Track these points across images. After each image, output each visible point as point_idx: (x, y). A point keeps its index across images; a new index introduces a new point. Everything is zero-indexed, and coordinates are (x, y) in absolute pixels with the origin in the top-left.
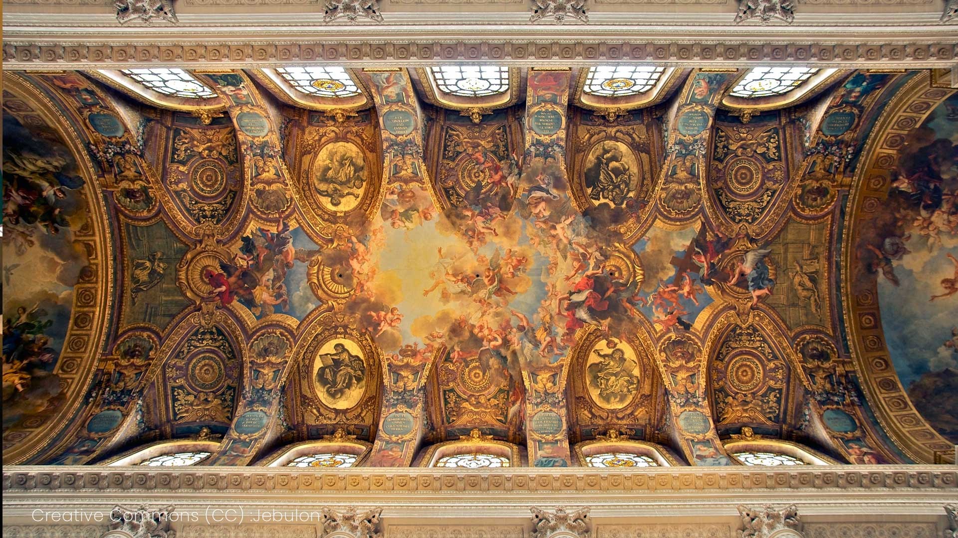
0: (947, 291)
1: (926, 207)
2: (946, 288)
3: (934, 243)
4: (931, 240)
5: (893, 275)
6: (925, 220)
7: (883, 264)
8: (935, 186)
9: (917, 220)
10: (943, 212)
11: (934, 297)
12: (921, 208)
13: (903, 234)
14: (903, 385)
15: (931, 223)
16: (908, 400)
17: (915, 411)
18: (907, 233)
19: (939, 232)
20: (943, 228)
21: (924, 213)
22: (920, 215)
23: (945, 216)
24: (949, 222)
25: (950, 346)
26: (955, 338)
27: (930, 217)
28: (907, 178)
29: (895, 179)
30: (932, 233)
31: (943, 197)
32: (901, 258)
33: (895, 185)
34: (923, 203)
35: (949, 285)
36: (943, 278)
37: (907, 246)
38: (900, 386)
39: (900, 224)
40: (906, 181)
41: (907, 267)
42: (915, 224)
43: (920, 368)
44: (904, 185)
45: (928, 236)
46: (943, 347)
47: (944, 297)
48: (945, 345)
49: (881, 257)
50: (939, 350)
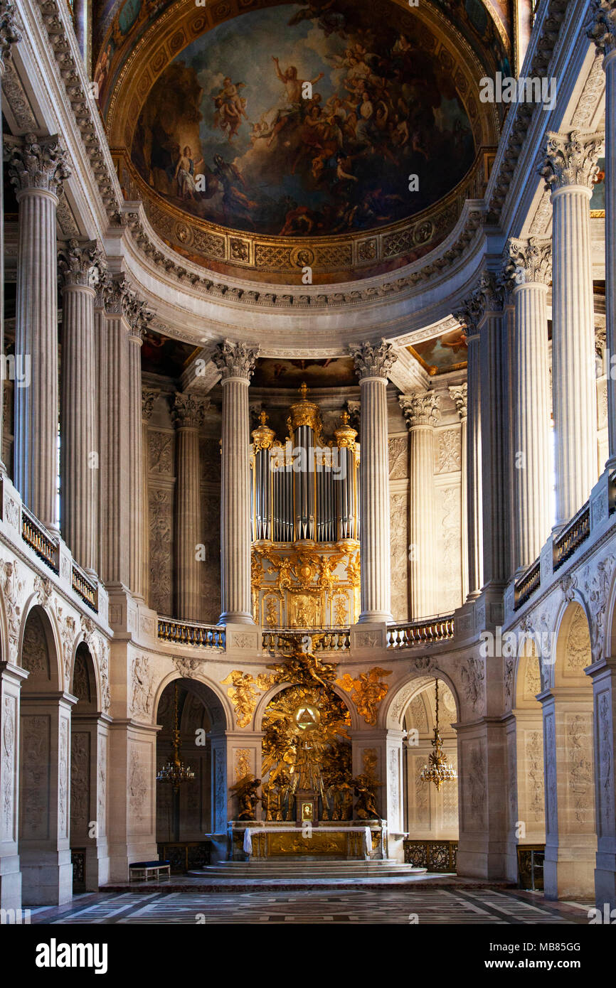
0: (283, 73)
1: (374, 61)
2: (287, 72)
3: (336, 61)
4: (339, 59)
5: (301, 19)
6: (362, 56)
7: (314, 9)
8: (396, 75)
9: (363, 48)
10: (368, 76)
11: (277, 60)
12: (374, 55)
13: (347, 32)
14: (179, 55)
15: (358, 61)
16: (165, 67)
17: (154, 80)
18: (348, 36)
19: (348, 68)
20: (351, 72)
21: (369, 56)
22: (368, 52)
23: (364, 76)
24: (357, 79)
25: (225, 84)
26: (234, 87)
27: (364, 61)
28: (408, 51)
29: (408, 40)
30: (346, 61)
31: (383, 79)
32: (320, 27)
33: (402, 37)
34: (379, 57)
35: (290, 75)
36: (297, 68)
37: (333, 35)
38: (178, 53)
39: (360, 31)
40: (405, 50)
41: (310, 33)
42: (358, 46)
43: (199, 63)
44: (401, 45)
45: (344, 56)
46: (224, 78)
47: (277, 70)
48: (226, 79)
49: (323, 8)
50: (220, 74)
